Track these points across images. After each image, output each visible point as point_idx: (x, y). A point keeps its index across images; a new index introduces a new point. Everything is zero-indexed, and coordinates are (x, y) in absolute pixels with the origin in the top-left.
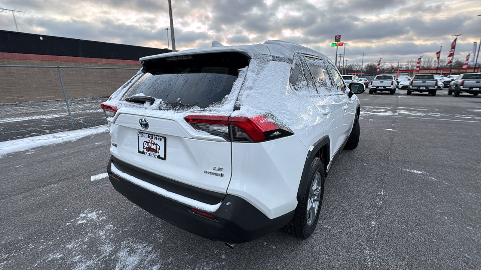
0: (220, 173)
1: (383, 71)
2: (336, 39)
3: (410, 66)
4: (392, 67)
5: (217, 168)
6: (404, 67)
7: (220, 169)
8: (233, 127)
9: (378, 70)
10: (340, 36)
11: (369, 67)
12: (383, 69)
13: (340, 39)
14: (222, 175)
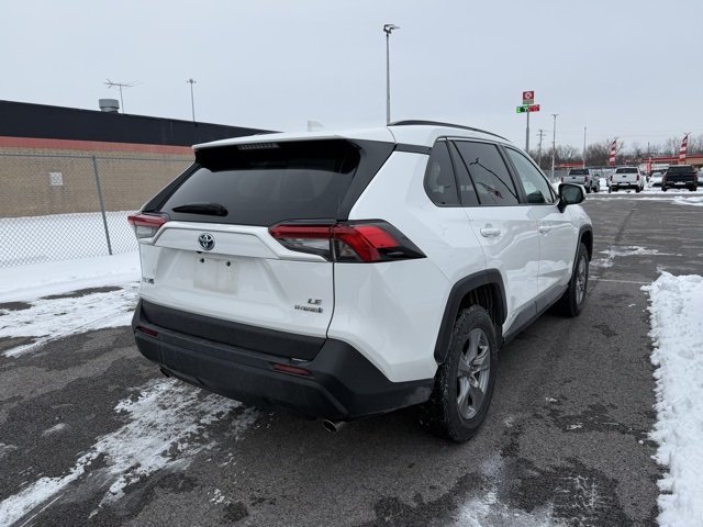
0: (317, 307)
1: (621, 160)
2: (524, 98)
3: (673, 151)
4: (638, 151)
5: (313, 301)
6: (662, 151)
7: (317, 302)
8: (336, 242)
9: (612, 159)
10: (532, 93)
11: (593, 152)
12: (621, 157)
13: (532, 97)
14: (320, 311)
